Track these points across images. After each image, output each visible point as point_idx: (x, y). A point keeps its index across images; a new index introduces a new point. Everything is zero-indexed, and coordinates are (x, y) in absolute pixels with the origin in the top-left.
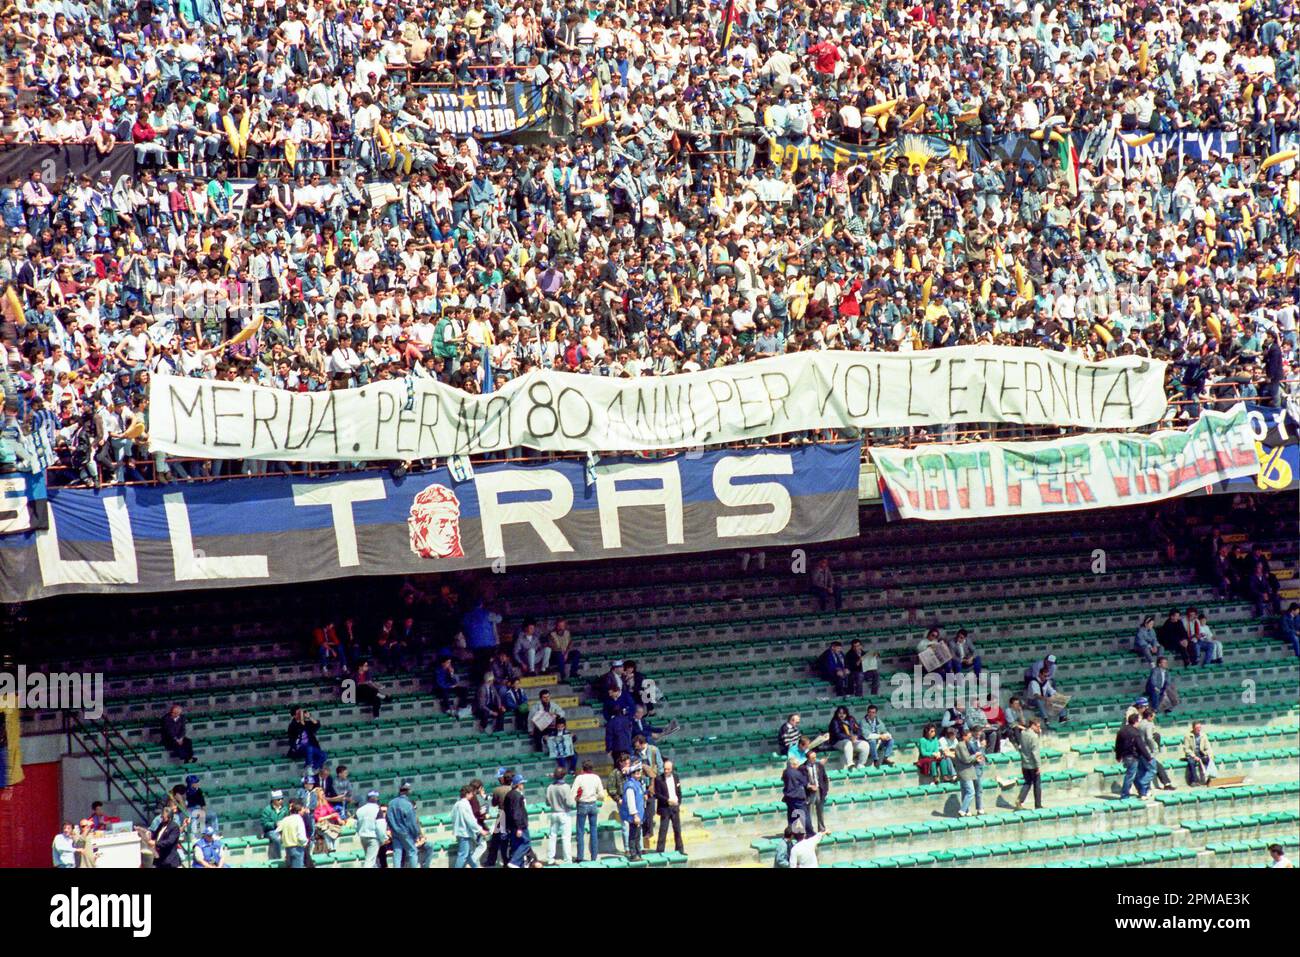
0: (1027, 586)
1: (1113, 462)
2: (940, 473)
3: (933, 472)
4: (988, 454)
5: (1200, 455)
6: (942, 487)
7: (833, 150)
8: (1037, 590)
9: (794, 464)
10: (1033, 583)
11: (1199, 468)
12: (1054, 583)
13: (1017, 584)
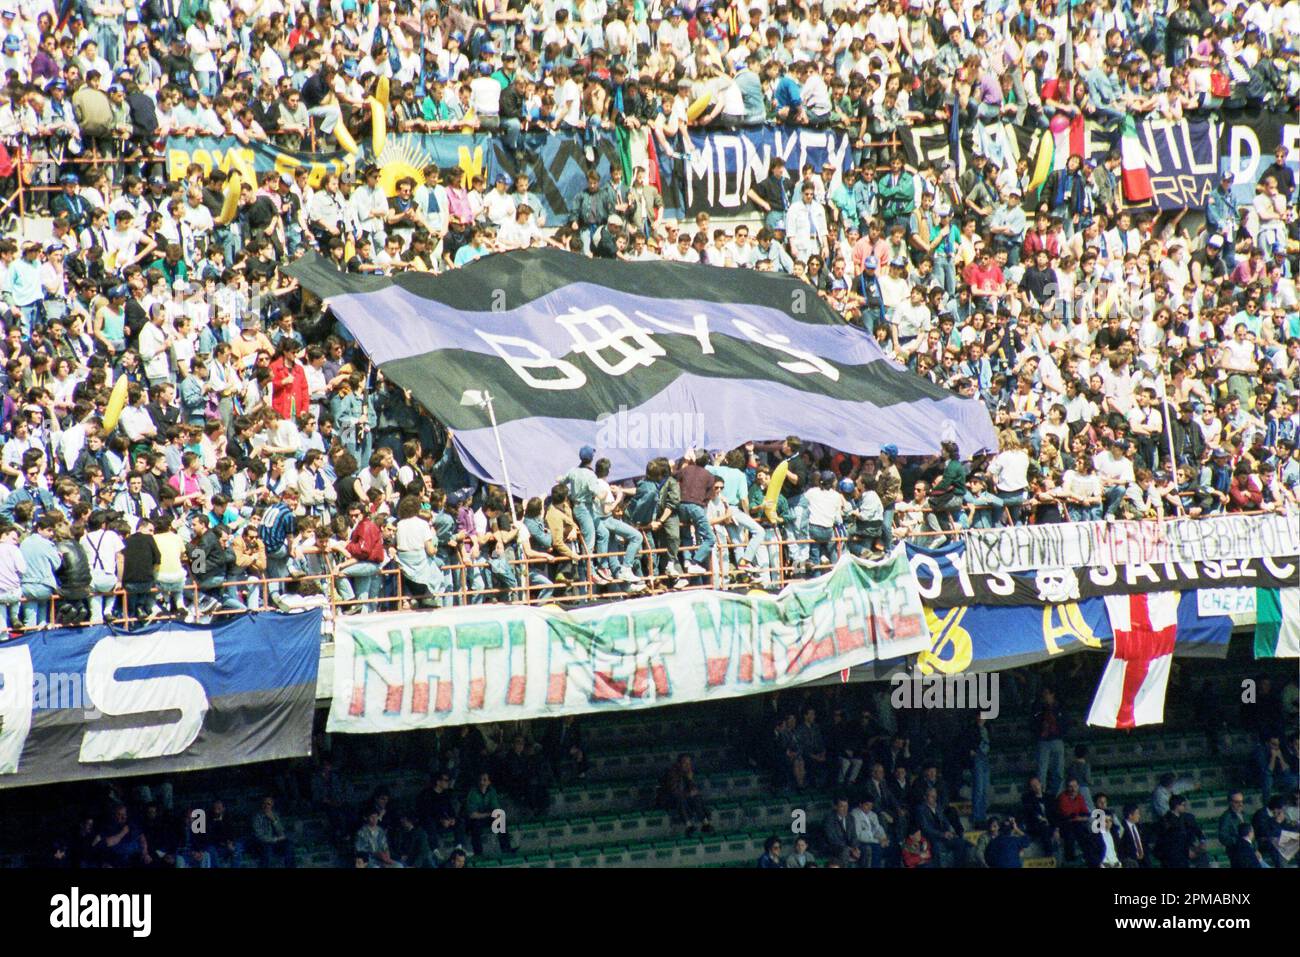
0: (584, 830)
1: (709, 635)
2: (446, 655)
3: (434, 653)
4: (522, 624)
5: (841, 623)
6: (445, 679)
7: (273, 158)
8: (600, 838)
9: (217, 646)
10: (592, 826)
11: (838, 641)
12: (625, 826)
13: (568, 829)
